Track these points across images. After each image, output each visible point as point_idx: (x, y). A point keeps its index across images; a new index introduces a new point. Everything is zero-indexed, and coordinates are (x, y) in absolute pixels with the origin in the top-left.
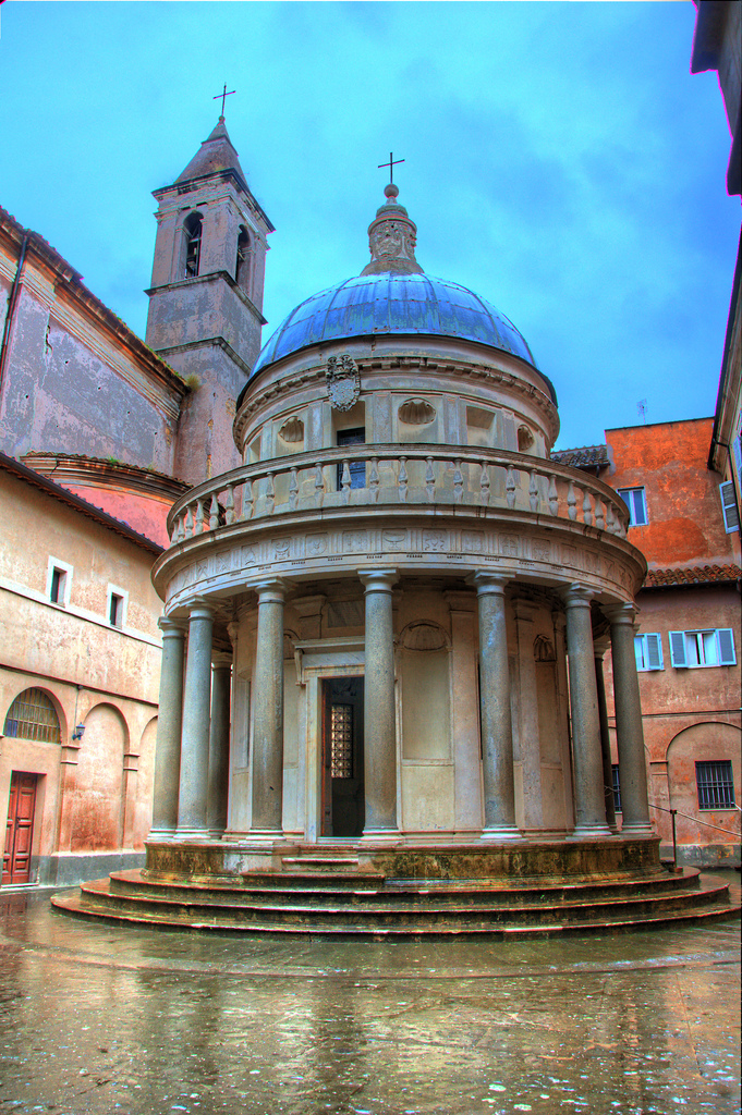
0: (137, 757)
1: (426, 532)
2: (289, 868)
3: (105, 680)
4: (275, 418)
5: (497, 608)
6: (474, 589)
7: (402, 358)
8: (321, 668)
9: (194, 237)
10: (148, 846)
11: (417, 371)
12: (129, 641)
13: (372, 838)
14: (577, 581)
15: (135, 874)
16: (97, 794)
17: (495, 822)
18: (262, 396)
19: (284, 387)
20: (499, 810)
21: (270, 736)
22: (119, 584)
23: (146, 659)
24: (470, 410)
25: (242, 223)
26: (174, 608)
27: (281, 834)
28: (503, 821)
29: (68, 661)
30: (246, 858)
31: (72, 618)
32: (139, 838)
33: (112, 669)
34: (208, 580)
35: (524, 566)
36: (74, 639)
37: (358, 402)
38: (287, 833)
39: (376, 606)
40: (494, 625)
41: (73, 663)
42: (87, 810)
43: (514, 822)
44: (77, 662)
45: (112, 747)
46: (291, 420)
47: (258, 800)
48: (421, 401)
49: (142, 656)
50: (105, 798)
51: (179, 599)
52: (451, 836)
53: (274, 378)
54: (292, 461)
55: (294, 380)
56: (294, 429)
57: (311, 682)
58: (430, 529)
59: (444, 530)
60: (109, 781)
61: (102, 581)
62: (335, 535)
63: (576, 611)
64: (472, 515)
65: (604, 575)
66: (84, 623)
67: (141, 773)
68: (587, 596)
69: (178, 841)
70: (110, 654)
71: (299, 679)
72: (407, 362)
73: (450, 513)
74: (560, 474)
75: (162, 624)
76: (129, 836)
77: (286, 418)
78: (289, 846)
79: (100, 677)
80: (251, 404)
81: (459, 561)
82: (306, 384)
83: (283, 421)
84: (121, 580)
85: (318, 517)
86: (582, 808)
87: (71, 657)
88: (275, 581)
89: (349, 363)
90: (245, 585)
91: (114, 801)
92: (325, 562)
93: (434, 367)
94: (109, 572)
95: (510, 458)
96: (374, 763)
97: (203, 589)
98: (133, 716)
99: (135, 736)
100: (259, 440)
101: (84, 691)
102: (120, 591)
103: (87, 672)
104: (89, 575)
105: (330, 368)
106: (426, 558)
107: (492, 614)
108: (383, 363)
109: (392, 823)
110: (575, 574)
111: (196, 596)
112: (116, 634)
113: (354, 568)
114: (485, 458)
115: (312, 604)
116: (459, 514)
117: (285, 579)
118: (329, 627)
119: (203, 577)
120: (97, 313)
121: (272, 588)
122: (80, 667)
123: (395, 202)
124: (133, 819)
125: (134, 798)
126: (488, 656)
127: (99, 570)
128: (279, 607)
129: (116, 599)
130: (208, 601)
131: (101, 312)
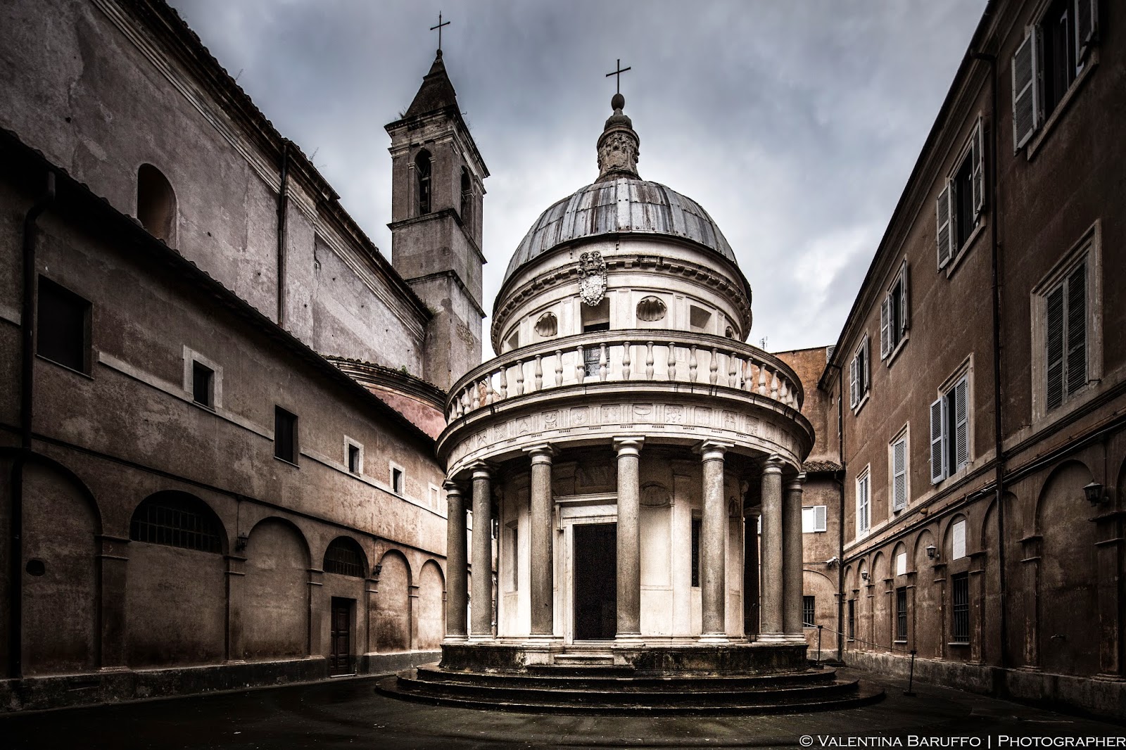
0: (417, 588)
1: (668, 407)
2: (559, 662)
3: (393, 533)
4: (531, 314)
5: (719, 471)
6: (701, 456)
7: (643, 257)
8: (575, 518)
9: (424, 177)
10: (443, 647)
11: (653, 270)
12: (407, 505)
13: (623, 642)
14: (774, 453)
15: (435, 666)
16: (392, 613)
17: (711, 630)
18: (520, 293)
19: (540, 284)
20: (714, 622)
21: (544, 566)
22: (397, 462)
23: (420, 519)
24: (693, 308)
25: (464, 164)
26: (457, 471)
27: (552, 638)
28: (718, 630)
29: (366, 518)
30: (528, 656)
31: (366, 485)
32: (421, 643)
33: (397, 525)
34: (488, 447)
35: (739, 438)
36: (369, 501)
37: (604, 298)
38: (556, 638)
39: (628, 468)
40: (716, 484)
41: (369, 519)
42: (386, 623)
43: (724, 631)
44: (372, 518)
45: (400, 581)
46: (546, 316)
47: (536, 614)
48: (655, 299)
49: (417, 517)
50: (398, 616)
51: (463, 463)
52: (670, 640)
53: (530, 276)
54: (557, 345)
55: (549, 277)
56: (549, 323)
57: (568, 529)
58: (670, 405)
59: (682, 406)
60: (400, 605)
61: (386, 459)
62: (595, 409)
63: (771, 477)
64: (706, 392)
65: (791, 450)
66: (374, 491)
67: (420, 599)
68: (781, 464)
69: (472, 644)
70: (395, 514)
71: (559, 526)
72: (646, 260)
73: (689, 391)
74: (769, 363)
75: (447, 485)
76: (415, 642)
77: (540, 314)
78: (559, 646)
79: (389, 531)
80: (509, 302)
81: (692, 432)
82: (559, 282)
83: (536, 318)
84: (399, 459)
85: (583, 392)
86: (767, 622)
87: (368, 515)
88: (546, 446)
89: (598, 260)
90: (521, 450)
91: (404, 618)
92: (586, 430)
93: (667, 267)
94: (390, 452)
95: (734, 346)
96: (626, 587)
97: (483, 454)
98: (413, 560)
99: (415, 574)
100: (517, 334)
101: (378, 540)
102: (400, 468)
103: (380, 527)
104: (375, 453)
105: (582, 264)
106: (668, 429)
107: (713, 476)
108: (627, 261)
109: (637, 629)
110: (774, 447)
111: (478, 460)
112: (398, 500)
113: (610, 436)
114: (715, 345)
115: (568, 469)
116: (696, 391)
117: (553, 445)
118: (582, 486)
119: (483, 445)
120: (354, 236)
121: (544, 452)
122: (375, 523)
123: (621, 113)
124: (417, 630)
125: (417, 616)
126: (710, 508)
127: (383, 450)
128: (548, 468)
129: (397, 473)
130: (488, 465)
131: (357, 235)
